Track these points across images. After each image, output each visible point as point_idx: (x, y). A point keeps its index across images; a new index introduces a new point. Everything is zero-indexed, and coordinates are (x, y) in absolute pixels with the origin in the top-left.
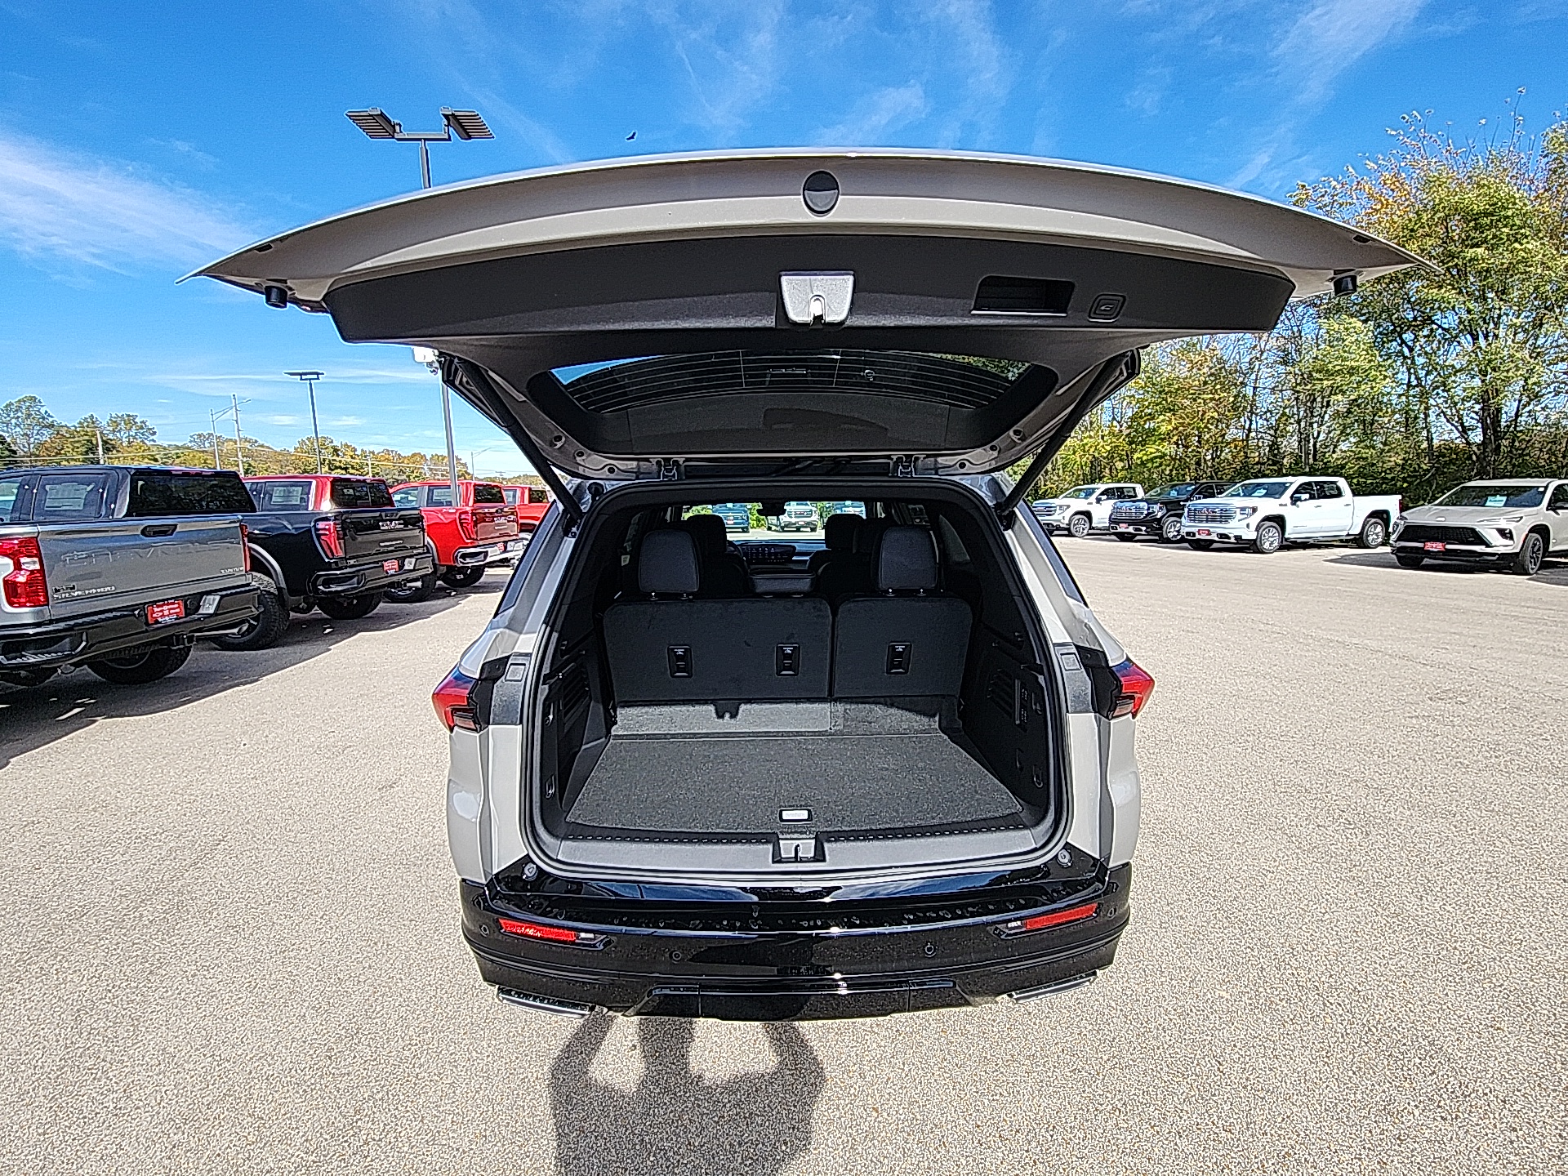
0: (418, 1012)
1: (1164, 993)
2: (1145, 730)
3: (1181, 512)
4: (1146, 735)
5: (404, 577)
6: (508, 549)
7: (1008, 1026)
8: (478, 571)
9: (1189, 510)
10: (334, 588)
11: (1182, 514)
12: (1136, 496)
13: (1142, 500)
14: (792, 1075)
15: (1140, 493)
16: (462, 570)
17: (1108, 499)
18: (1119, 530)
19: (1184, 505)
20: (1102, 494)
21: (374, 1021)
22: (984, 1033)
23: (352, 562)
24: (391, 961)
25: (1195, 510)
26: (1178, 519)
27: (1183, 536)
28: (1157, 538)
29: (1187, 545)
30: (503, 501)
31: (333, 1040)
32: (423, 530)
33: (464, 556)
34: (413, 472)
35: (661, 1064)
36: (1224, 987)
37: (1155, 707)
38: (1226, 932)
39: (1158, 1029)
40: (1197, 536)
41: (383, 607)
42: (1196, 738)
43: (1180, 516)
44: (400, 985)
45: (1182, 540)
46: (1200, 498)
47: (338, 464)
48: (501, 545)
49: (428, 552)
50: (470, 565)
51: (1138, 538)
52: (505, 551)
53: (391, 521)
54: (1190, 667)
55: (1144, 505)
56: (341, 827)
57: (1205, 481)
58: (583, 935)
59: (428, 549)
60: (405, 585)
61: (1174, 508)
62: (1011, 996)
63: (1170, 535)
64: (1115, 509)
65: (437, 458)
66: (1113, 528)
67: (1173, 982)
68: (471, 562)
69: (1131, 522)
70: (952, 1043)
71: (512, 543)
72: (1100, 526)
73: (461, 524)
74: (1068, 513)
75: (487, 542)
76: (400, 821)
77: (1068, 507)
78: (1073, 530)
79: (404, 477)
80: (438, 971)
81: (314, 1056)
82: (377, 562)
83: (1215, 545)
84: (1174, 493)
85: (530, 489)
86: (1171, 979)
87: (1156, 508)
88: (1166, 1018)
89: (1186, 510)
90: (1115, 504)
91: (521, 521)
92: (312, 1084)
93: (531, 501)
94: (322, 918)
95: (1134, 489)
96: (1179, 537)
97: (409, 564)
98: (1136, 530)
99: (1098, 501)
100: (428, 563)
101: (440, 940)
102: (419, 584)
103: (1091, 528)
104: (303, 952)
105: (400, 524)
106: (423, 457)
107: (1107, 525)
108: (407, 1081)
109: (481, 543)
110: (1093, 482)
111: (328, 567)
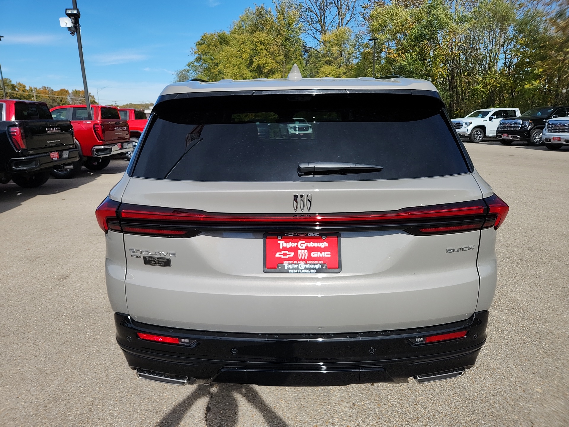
0: (90, 390)
1: (505, 389)
2: (507, 253)
3: (543, 126)
4: (507, 256)
5: (63, 162)
6: (124, 147)
7: (415, 403)
8: (106, 160)
9: (549, 124)
10: (21, 168)
11: (544, 127)
12: (516, 116)
13: (519, 118)
14: (295, 423)
15: (518, 114)
16: (97, 159)
17: (497, 118)
18: (503, 137)
19: (545, 122)
20: (493, 115)
21: (67, 394)
22: (401, 406)
23: (31, 152)
24: (74, 366)
25: (552, 124)
26: (541, 130)
27: (543, 142)
28: (526, 142)
29: (545, 147)
30: (119, 118)
31: (46, 402)
32: (72, 135)
33: (98, 150)
34: (61, 101)
35: (223, 417)
36: (540, 387)
37: (515, 241)
38: (544, 360)
39: (500, 407)
40: (552, 141)
41: (50, 181)
42: (538, 258)
43: (542, 128)
44: (80, 377)
45: (543, 144)
46: (556, 117)
47: (15, 96)
48: (119, 145)
49: (76, 148)
50: (101, 156)
51: (514, 142)
52: (122, 148)
53: (53, 128)
54: (539, 218)
55: (520, 121)
56: (39, 299)
57: (561, 106)
58: (183, 340)
59: (75, 146)
60: (64, 167)
61: (539, 124)
62: (415, 378)
63: (535, 141)
64: (502, 125)
65: (76, 93)
66: (499, 136)
67: (511, 384)
68: (102, 155)
69: (509, 133)
70: (383, 410)
71: (126, 144)
72: (491, 135)
73: (95, 131)
74: (471, 127)
75: (111, 142)
76: (72, 296)
77: (471, 123)
78: (473, 138)
79: (56, 104)
80: (100, 371)
81: (37, 410)
82: (46, 153)
83: (563, 147)
84: (539, 114)
85: (135, 111)
86: (510, 383)
87: (527, 123)
88: (505, 401)
89: (547, 125)
90: (501, 121)
91: (131, 130)
92: (37, 422)
93: (136, 118)
94: (33, 344)
95: (515, 111)
96: (540, 142)
97: (65, 155)
98: (513, 137)
99: (491, 119)
100: (76, 154)
101: (99, 356)
102: (72, 167)
103: (485, 136)
104: (25, 360)
105: (58, 130)
106: (67, 91)
107: (495, 134)
108: (88, 422)
109: (107, 143)
110: (488, 107)
111: (18, 155)
